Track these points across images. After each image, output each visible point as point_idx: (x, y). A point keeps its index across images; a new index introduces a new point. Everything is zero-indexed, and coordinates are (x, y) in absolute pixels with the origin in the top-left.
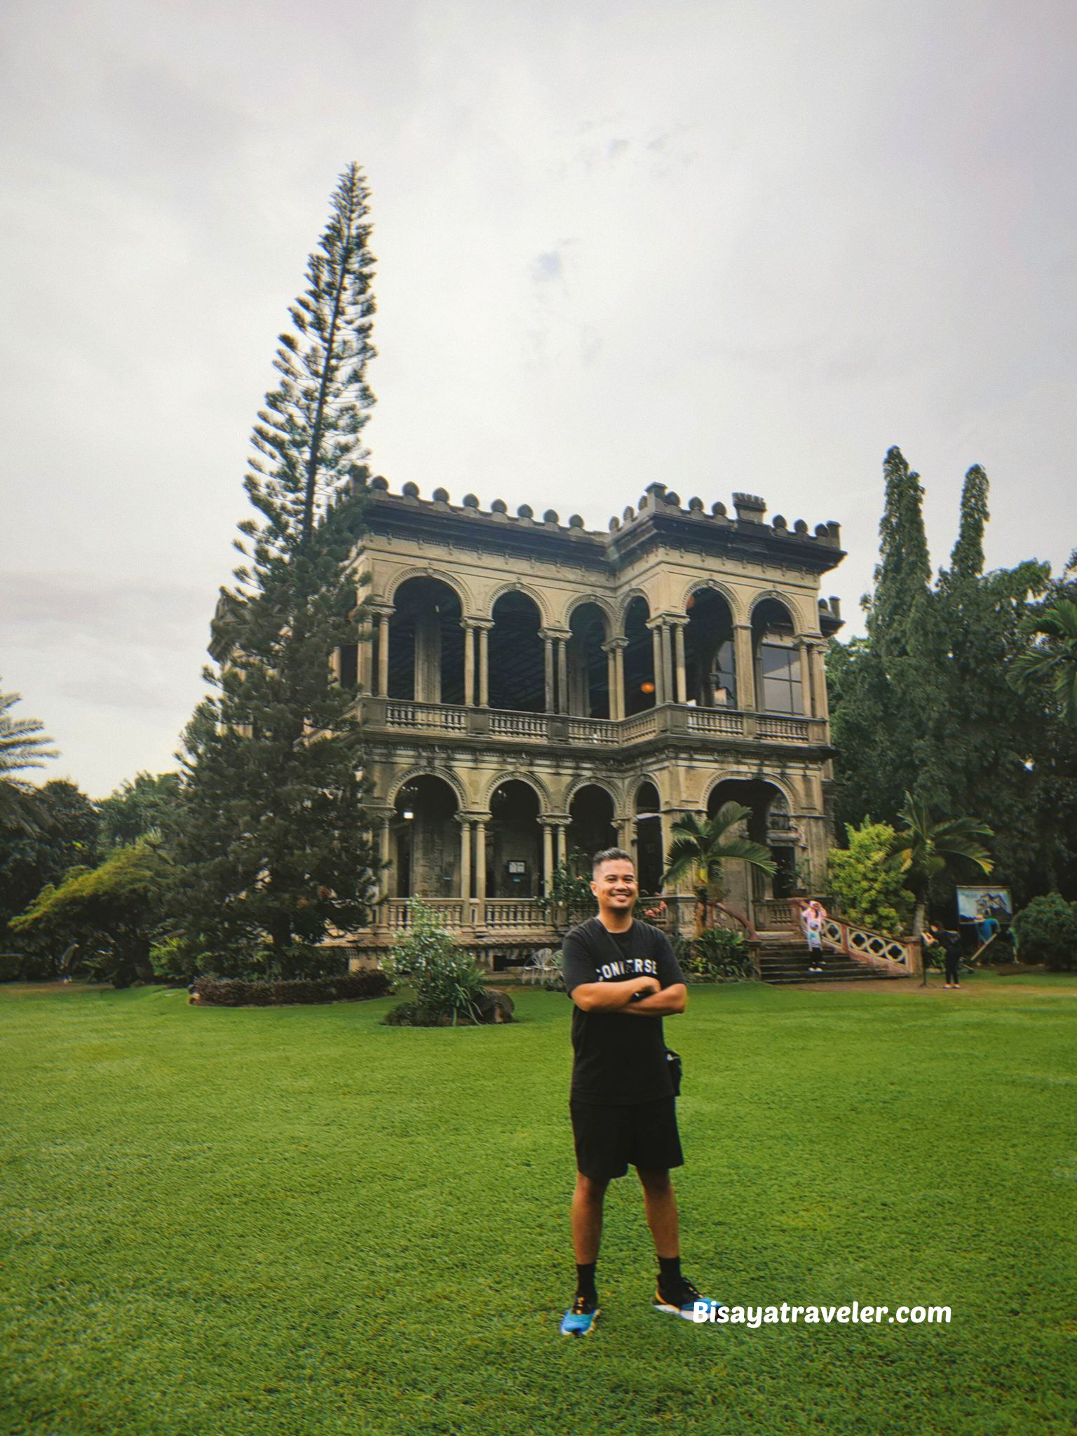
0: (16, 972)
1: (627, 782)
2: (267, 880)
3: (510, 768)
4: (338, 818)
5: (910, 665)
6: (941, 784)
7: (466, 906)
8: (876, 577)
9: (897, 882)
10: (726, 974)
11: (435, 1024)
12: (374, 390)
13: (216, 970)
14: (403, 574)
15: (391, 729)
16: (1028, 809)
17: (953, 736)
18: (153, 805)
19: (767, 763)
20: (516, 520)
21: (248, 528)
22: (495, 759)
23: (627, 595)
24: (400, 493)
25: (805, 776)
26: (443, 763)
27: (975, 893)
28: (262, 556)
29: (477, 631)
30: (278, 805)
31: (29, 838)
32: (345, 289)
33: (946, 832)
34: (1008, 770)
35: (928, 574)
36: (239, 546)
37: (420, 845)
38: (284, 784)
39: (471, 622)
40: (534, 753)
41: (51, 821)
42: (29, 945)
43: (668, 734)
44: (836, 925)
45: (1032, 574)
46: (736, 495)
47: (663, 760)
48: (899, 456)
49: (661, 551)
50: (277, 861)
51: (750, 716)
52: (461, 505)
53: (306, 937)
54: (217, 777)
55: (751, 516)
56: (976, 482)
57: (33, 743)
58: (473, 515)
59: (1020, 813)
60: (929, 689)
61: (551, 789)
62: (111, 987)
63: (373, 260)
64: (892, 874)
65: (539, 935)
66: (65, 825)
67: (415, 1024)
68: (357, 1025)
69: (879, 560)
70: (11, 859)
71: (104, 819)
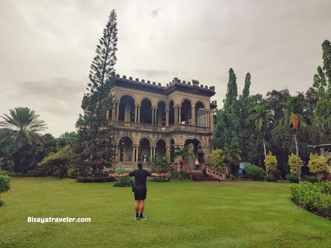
0: (38, 175)
1: (169, 139)
2: (92, 157)
3: (144, 135)
4: (107, 145)
5: (232, 115)
6: (237, 140)
7: (134, 164)
8: (226, 96)
9: (222, 161)
10: (185, 179)
11: (123, 187)
12: (117, 57)
13: (81, 175)
14: (122, 95)
15: (119, 127)
16: (255, 146)
17: (240, 130)
18: (69, 140)
19: (197, 136)
20: (147, 84)
21: (89, 85)
22: (141, 133)
23: (170, 100)
24: (122, 78)
25: (205, 139)
26: (130, 134)
27: (243, 163)
28: (92, 91)
29: (138, 107)
30: (94, 142)
31: (41, 146)
32: (111, 36)
33: (232, 151)
34: (252, 138)
35: (237, 96)
36: (88, 89)
37: (125, 151)
38: (96, 138)
39: (136, 105)
40: (149, 132)
41: (46, 143)
42: (41, 169)
43: (177, 130)
44: (210, 170)
45: (259, 97)
46: (193, 80)
47: (175, 135)
48: (232, 70)
49: (177, 91)
50: (94, 154)
51: (194, 126)
52: (135, 80)
53: (100, 169)
54: (82, 137)
55: (196, 85)
56: (248, 76)
57: (42, 125)
58: (137, 83)
59: (254, 147)
60: (235, 120)
61: (152, 140)
62: (59, 178)
63: (117, 30)
64: (221, 160)
65: (149, 170)
66: (49, 143)
67: (119, 187)
68: (108, 187)
69: (227, 92)
70: (37, 150)
71: (58, 142)
